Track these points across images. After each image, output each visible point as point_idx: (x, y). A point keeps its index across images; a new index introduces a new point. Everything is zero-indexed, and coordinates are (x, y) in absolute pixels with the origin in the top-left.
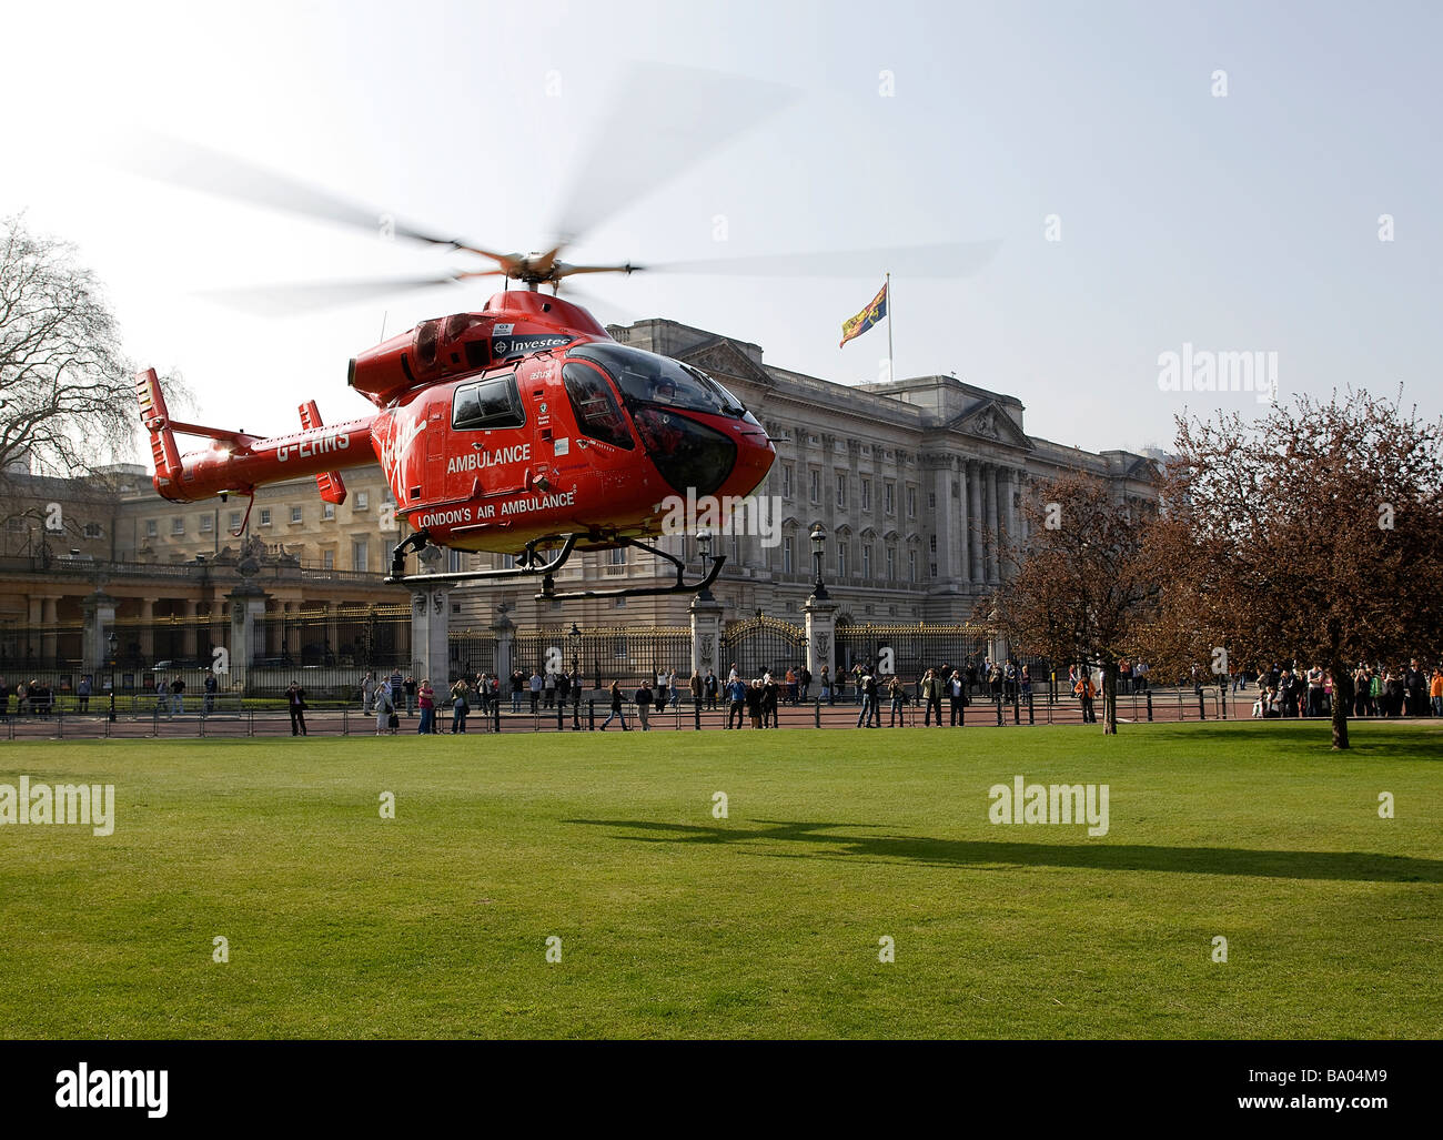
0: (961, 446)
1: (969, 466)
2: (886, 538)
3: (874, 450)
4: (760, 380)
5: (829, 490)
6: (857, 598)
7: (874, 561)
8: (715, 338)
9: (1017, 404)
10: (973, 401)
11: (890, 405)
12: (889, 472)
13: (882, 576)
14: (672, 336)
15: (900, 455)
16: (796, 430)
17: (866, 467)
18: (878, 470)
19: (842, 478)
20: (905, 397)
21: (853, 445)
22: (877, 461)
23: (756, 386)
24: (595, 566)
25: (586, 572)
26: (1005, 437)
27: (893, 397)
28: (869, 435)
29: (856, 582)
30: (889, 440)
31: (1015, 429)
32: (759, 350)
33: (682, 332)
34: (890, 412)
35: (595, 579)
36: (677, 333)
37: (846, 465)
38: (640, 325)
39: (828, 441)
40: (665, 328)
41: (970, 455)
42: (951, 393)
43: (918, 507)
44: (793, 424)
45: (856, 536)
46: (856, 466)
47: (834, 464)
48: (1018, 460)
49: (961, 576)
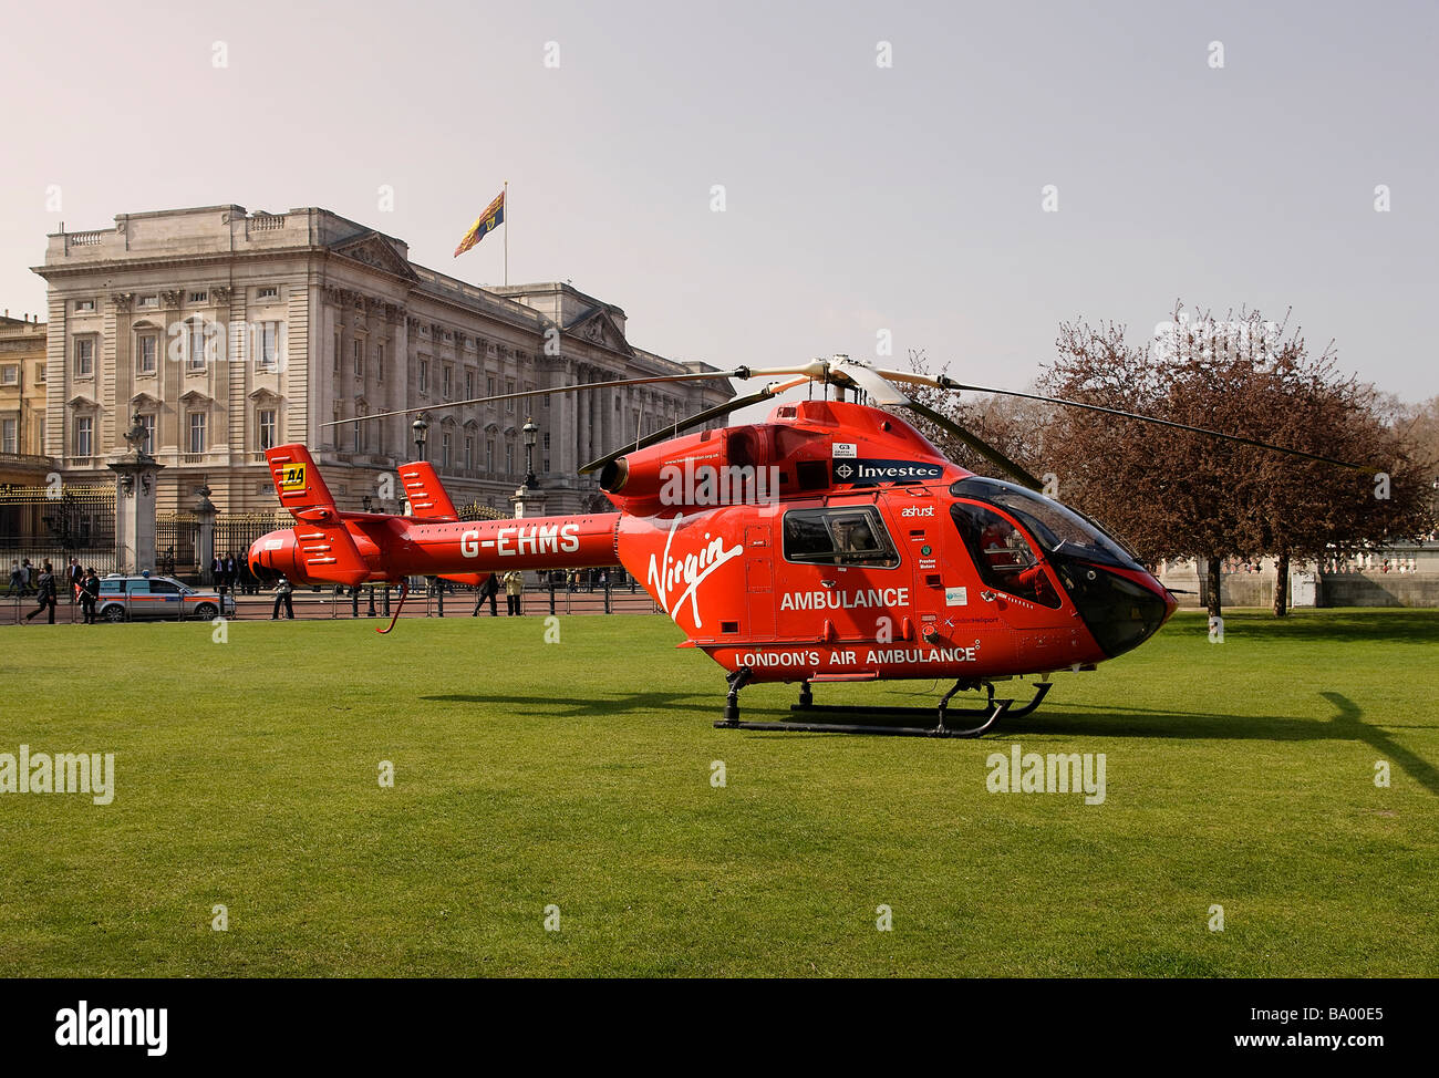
0: (574, 350)
1: (581, 370)
2: (506, 433)
3: (498, 349)
4: (406, 275)
5: (459, 386)
6: (481, 490)
7: (496, 456)
8: (366, 231)
9: (619, 313)
10: (585, 308)
11: (513, 307)
12: (510, 371)
13: (502, 470)
14: (329, 226)
15: (520, 356)
16: (433, 326)
17: (491, 366)
18: (501, 369)
19: (470, 375)
20: (524, 301)
21: (481, 344)
22: (501, 361)
23: (403, 281)
24: (242, 451)
25: (232, 457)
26: (610, 344)
27: (517, 300)
28: (495, 335)
29: (480, 475)
30: (512, 341)
31: (619, 337)
32: (405, 246)
33: (337, 223)
34: (514, 314)
35: (242, 465)
36: (333, 223)
37: (475, 363)
38: (296, 213)
39: (460, 338)
40: (322, 217)
41: (582, 360)
42: (568, 300)
43: (534, 408)
44: (430, 321)
45: (481, 431)
46: (483, 364)
47: (464, 362)
48: (621, 366)
49: (571, 472)
